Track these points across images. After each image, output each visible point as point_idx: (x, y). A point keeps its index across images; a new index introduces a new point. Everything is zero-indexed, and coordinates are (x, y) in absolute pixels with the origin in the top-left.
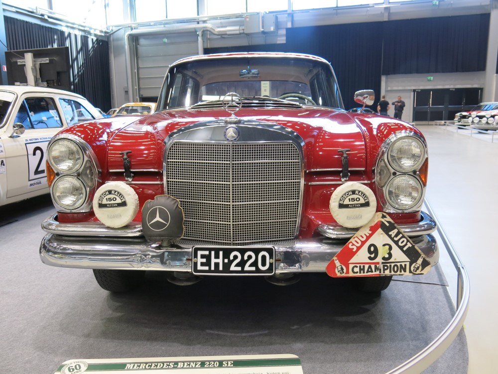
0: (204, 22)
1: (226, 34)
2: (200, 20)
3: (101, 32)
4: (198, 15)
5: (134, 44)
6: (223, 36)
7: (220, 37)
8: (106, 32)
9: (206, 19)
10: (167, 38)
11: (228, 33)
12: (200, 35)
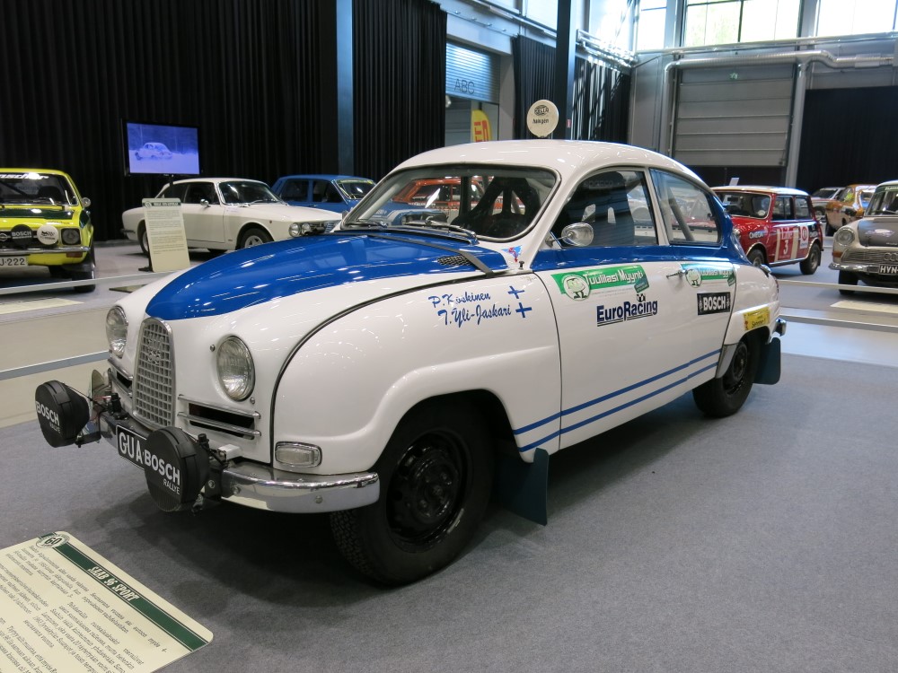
0: (811, 47)
1: (853, 67)
2: (802, 43)
3: (627, 61)
4: (799, 35)
5: (675, 80)
6: (845, 70)
7: (839, 71)
8: (632, 63)
9: (813, 42)
10: (737, 72)
11: (857, 65)
12: (804, 68)
